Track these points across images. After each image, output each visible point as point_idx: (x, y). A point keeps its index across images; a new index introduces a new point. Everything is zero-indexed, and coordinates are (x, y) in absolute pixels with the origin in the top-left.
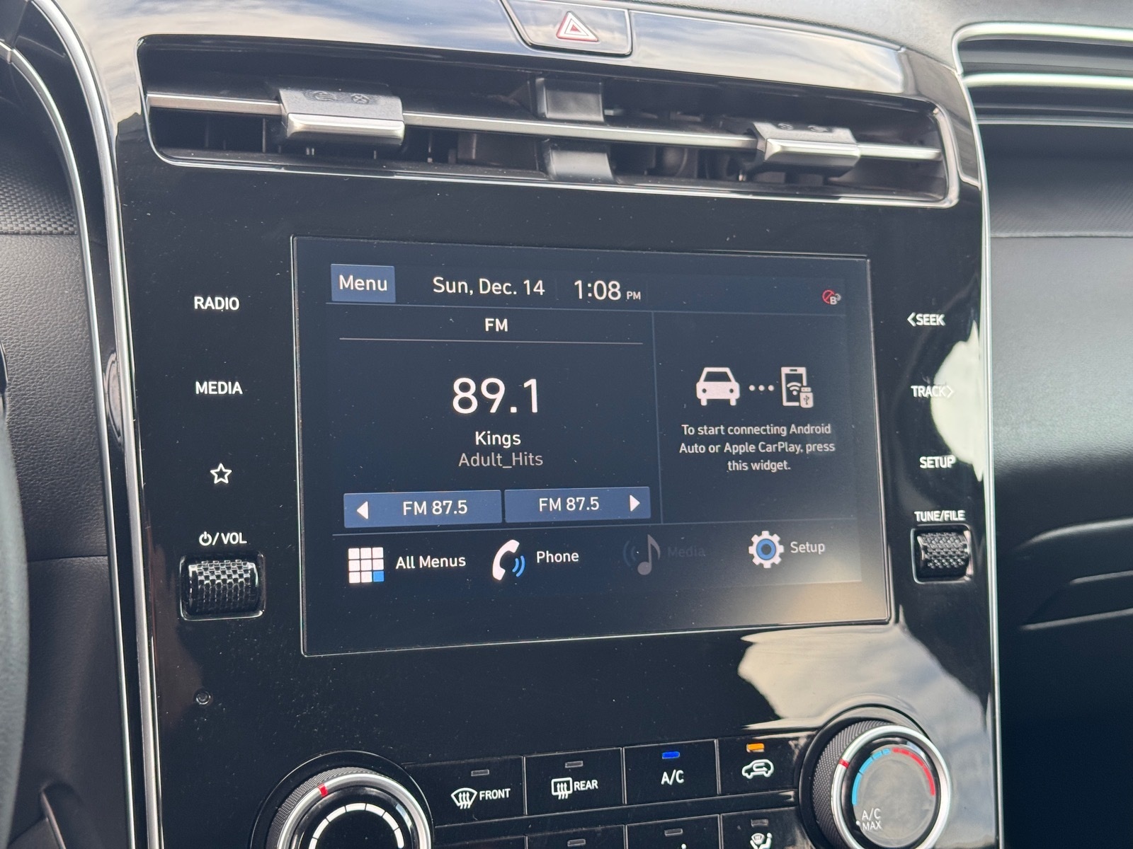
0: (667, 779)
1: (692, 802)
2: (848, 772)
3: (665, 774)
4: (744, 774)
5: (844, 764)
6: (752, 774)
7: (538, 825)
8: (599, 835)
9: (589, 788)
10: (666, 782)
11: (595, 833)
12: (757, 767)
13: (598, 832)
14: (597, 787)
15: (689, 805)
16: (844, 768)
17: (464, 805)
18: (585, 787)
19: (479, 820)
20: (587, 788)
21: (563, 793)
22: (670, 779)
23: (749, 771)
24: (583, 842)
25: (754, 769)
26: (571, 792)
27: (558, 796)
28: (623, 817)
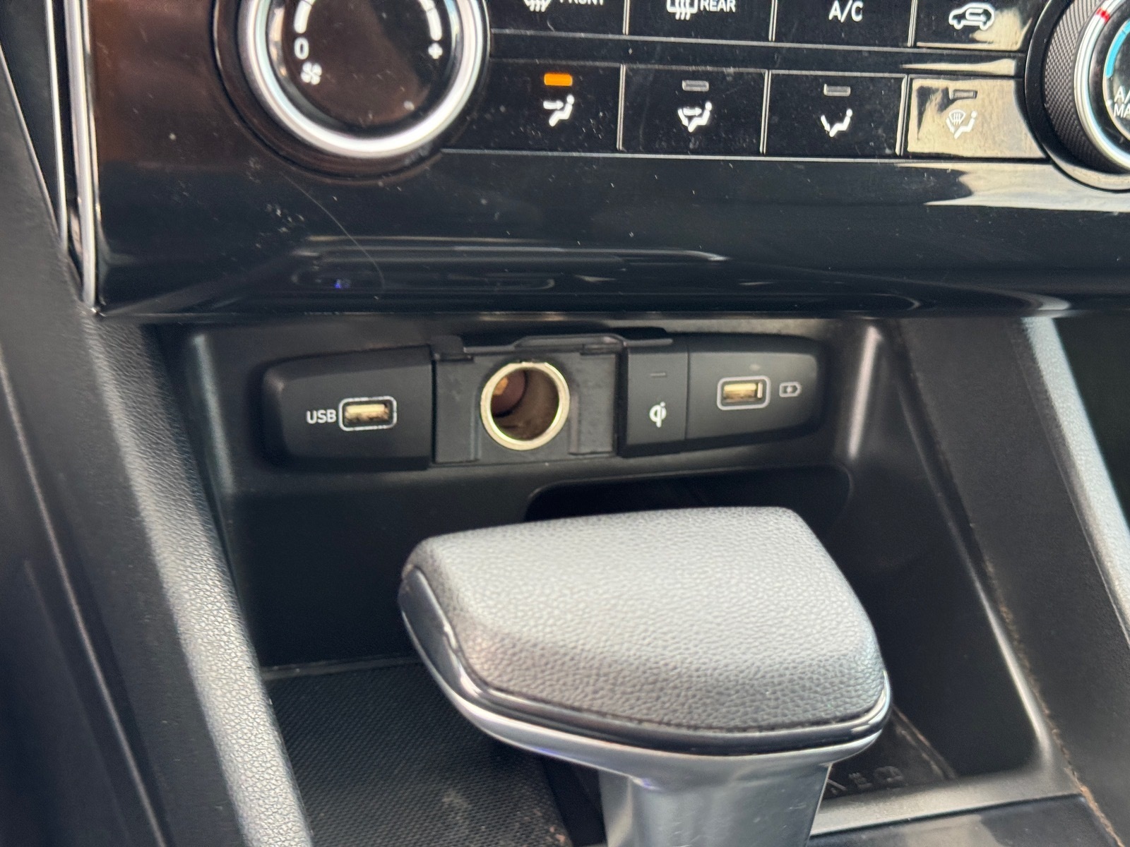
0: (838, 13)
1: (869, 52)
2: (1106, 29)
3: (836, 5)
4: (952, 21)
5: (1104, 14)
6: (964, 23)
7: (641, 53)
8: (729, 79)
9: (722, 10)
10: (836, 17)
11: (724, 76)
12: (972, 14)
13: (729, 75)
14: (734, 10)
15: (866, 55)
16: (1103, 21)
17: (535, 5)
18: (717, 6)
19: (557, 29)
20: (719, 10)
21: (683, 10)
22: (842, 11)
23: (960, 17)
24: (705, 86)
25: (967, 15)
26: (695, 10)
27: (674, 14)
28: (767, 58)
